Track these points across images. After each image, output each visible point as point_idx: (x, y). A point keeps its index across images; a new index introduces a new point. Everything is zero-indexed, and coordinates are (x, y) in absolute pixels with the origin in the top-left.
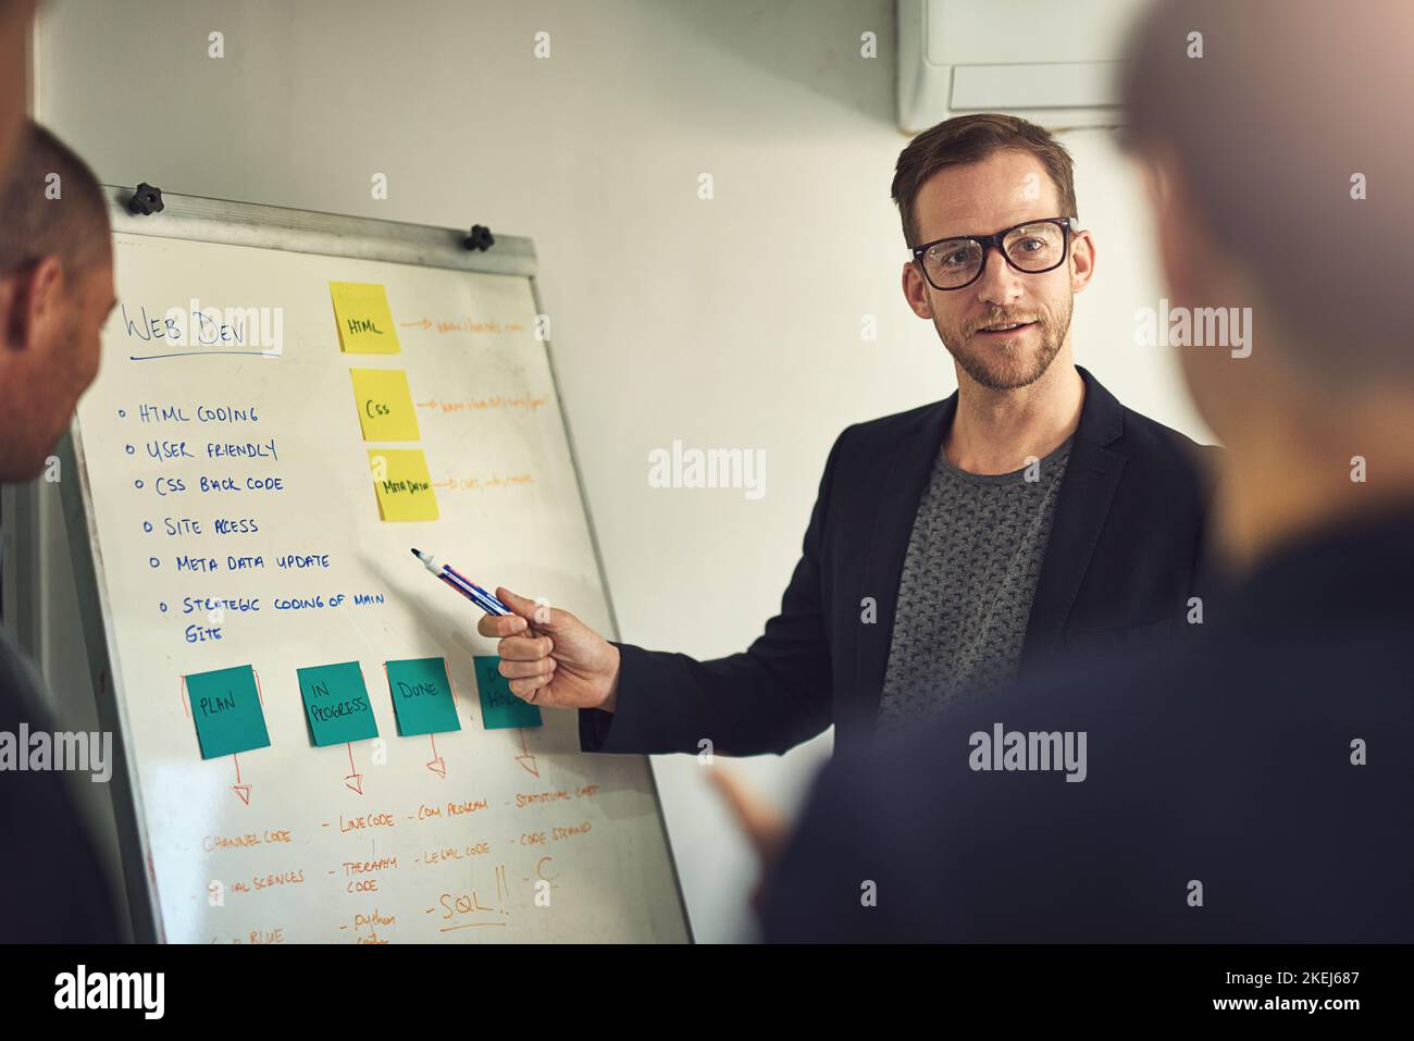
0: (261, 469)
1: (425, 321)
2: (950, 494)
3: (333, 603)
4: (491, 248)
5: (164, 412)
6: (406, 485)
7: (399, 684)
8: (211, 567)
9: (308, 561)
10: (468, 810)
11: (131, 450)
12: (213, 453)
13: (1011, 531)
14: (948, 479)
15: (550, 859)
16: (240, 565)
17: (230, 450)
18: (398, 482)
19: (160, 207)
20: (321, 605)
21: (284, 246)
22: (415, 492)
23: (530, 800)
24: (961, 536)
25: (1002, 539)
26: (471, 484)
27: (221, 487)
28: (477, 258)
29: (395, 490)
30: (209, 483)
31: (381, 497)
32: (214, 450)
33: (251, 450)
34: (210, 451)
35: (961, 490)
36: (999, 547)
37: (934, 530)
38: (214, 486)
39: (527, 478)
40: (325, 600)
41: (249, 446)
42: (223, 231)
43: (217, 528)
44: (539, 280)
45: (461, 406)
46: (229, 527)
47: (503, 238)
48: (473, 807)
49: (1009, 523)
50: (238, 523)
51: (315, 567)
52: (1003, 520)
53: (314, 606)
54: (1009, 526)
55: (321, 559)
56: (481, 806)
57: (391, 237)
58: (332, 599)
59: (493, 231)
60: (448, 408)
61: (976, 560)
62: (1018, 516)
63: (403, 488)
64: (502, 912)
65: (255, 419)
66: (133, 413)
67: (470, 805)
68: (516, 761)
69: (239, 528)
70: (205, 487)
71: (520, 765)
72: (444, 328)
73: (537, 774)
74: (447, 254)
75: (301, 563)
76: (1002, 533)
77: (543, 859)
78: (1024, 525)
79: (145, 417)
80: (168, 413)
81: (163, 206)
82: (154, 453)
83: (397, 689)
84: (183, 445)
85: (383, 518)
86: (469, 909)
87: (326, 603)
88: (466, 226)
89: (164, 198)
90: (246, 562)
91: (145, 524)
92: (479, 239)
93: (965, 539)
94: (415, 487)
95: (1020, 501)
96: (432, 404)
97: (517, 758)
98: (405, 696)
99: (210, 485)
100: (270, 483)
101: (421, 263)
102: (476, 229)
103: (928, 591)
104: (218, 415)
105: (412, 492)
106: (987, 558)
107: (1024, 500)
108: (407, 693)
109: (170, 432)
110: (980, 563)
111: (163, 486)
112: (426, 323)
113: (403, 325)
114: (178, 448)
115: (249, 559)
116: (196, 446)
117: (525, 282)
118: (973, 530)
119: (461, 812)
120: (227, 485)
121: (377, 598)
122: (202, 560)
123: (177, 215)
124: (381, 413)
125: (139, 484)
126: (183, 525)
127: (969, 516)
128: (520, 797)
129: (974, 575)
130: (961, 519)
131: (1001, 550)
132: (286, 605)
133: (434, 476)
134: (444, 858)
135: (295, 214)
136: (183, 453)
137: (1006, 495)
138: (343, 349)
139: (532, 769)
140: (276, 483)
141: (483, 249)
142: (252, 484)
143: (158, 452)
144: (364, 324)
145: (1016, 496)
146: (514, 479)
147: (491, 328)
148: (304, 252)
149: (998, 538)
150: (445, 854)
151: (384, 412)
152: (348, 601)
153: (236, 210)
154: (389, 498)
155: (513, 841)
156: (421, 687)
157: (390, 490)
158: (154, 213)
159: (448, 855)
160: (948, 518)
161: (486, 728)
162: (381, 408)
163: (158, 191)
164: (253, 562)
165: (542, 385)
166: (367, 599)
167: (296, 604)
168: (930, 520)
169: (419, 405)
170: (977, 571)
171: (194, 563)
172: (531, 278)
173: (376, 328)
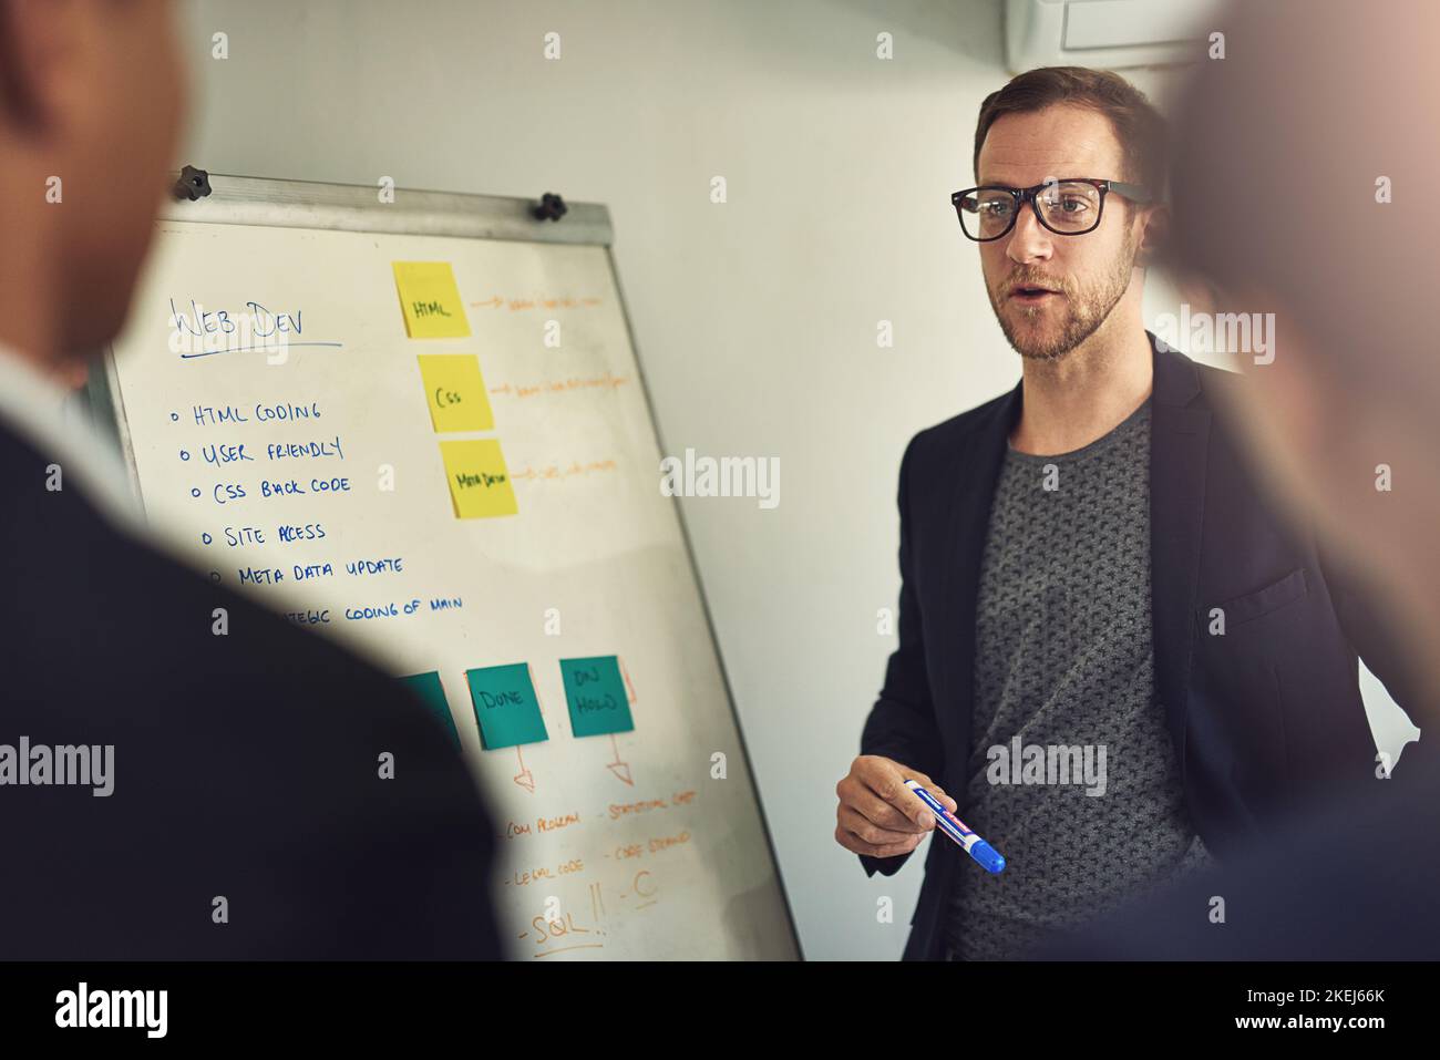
0: (326, 469)
1: (496, 300)
2: (1022, 482)
3: (408, 609)
4: (564, 218)
5: (220, 413)
6: (481, 478)
7: (481, 693)
8: (277, 578)
9: (379, 566)
10: (559, 825)
11: (185, 456)
12: (274, 455)
13: (1092, 507)
14: (1019, 468)
15: (647, 873)
16: (307, 574)
17: (292, 450)
18: (473, 475)
19: (207, 192)
20: (395, 613)
21: (341, 225)
22: (492, 485)
23: (625, 810)
24: (1038, 522)
25: (1084, 518)
26: (551, 473)
27: (284, 491)
28: (549, 228)
29: (469, 484)
30: (271, 487)
31: (455, 493)
32: (275, 452)
33: (315, 449)
34: (270, 453)
35: (1032, 475)
36: (1082, 526)
37: (1010, 523)
38: (276, 491)
39: (609, 464)
40: (399, 608)
41: (312, 445)
42: (276, 213)
43: (281, 535)
44: (616, 249)
45: (535, 390)
46: (294, 534)
47: (577, 206)
48: (564, 822)
49: (1088, 499)
50: (303, 529)
51: (388, 570)
52: (1083, 497)
53: (387, 615)
54: (1090, 503)
55: (393, 563)
56: (572, 820)
57: (455, 210)
58: (407, 606)
59: (566, 197)
60: (523, 392)
61: (1056, 544)
62: (1097, 490)
63: (478, 481)
64: (598, 933)
65: (317, 415)
66: (187, 416)
67: (561, 820)
68: (608, 770)
69: (306, 534)
70: (267, 492)
71: (613, 775)
72: (517, 305)
73: (630, 782)
74: (516, 225)
75: (372, 568)
76: (1083, 511)
77: (641, 874)
78: (1105, 498)
79: (200, 420)
80: (225, 414)
81: (210, 190)
82: (210, 457)
83: (479, 699)
84: (241, 448)
85: (458, 516)
86: (564, 932)
87: (400, 610)
88: (536, 194)
89: (211, 180)
90: (314, 570)
91: (204, 536)
92: (549, 209)
93: (1043, 524)
94: (491, 480)
95: (1097, 474)
96: (506, 389)
97: (609, 767)
98: (488, 706)
99: (272, 489)
100: (336, 485)
101: (489, 236)
102: (547, 197)
103: (1009, 586)
104: (278, 413)
105: (488, 485)
106: (1068, 540)
107: (1102, 473)
108: (490, 702)
109: (227, 434)
110: (1061, 546)
111: (223, 494)
112: (497, 301)
113: (473, 305)
114: (237, 451)
115: (317, 567)
116: (256, 450)
117: (600, 253)
118: (1051, 514)
119: (552, 828)
120: (290, 488)
121: (455, 602)
122: (266, 572)
123: (226, 198)
124: (452, 401)
125: (196, 493)
126: (244, 534)
127: (1044, 500)
128: (614, 808)
129: (1055, 559)
130: (1036, 504)
131: (1084, 529)
132: (358, 615)
133: (511, 467)
134: (535, 878)
135: (353, 190)
136: (242, 456)
137: (1082, 472)
138: (409, 334)
139: (625, 776)
140: (343, 483)
141: (556, 218)
142: (317, 486)
143: (215, 456)
144: (430, 306)
145: (1093, 470)
146: (598, 466)
147: (567, 303)
148: (364, 232)
149: (1079, 517)
150: (536, 874)
151: (455, 400)
152: (424, 606)
153: (287, 189)
154: (464, 493)
155: (607, 856)
156: (505, 696)
157: (465, 485)
158: (201, 198)
159: (540, 874)
160: (1022, 507)
161: (576, 735)
162: (452, 397)
163: (205, 174)
164: (321, 570)
165: (623, 364)
166: (444, 603)
167: (369, 614)
168: (1004, 514)
169: (493, 391)
170: (1058, 556)
171: (258, 575)
172: (607, 247)
173: (444, 310)
